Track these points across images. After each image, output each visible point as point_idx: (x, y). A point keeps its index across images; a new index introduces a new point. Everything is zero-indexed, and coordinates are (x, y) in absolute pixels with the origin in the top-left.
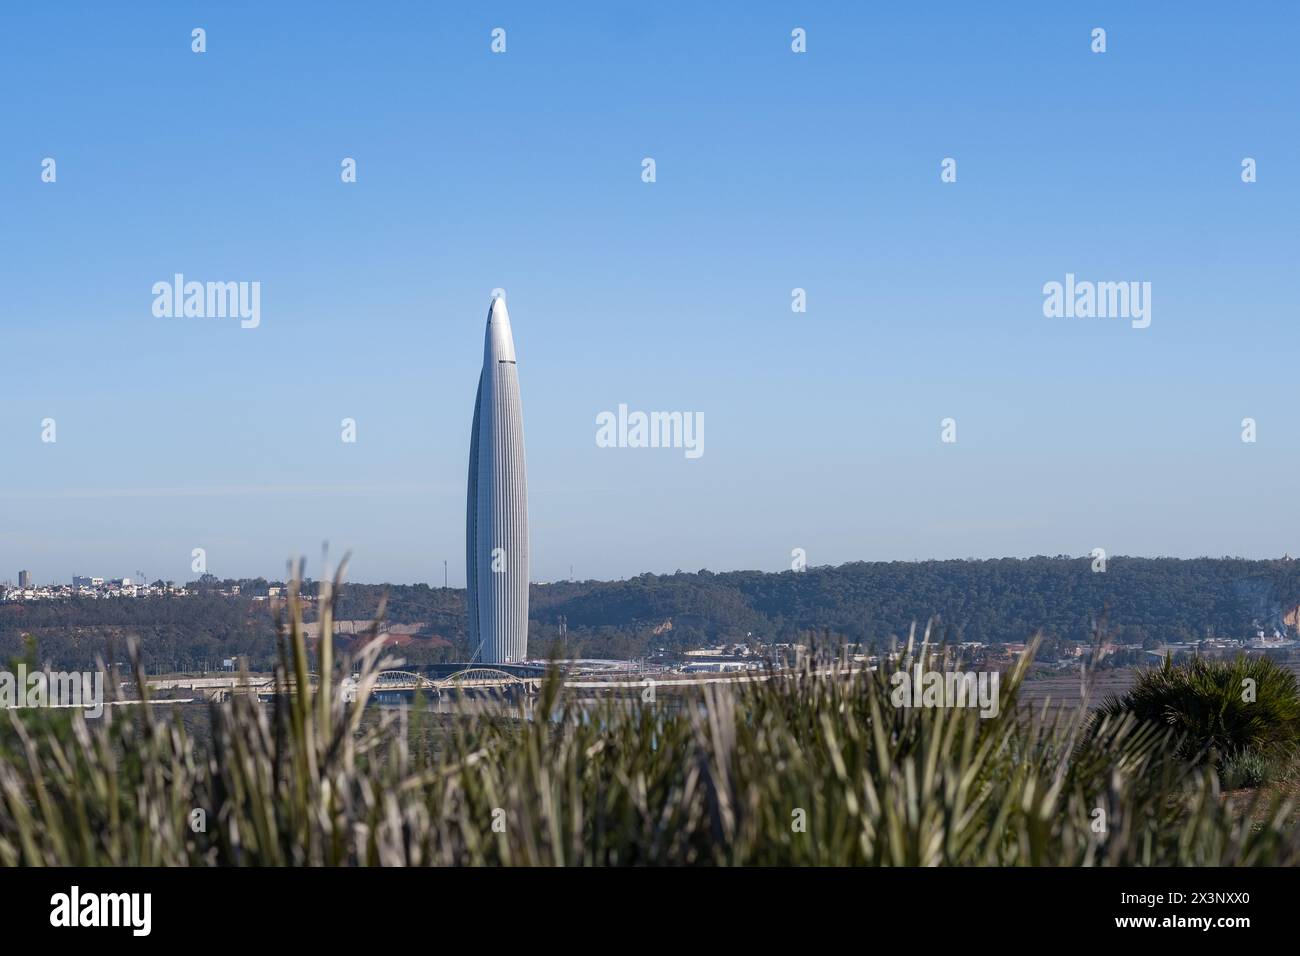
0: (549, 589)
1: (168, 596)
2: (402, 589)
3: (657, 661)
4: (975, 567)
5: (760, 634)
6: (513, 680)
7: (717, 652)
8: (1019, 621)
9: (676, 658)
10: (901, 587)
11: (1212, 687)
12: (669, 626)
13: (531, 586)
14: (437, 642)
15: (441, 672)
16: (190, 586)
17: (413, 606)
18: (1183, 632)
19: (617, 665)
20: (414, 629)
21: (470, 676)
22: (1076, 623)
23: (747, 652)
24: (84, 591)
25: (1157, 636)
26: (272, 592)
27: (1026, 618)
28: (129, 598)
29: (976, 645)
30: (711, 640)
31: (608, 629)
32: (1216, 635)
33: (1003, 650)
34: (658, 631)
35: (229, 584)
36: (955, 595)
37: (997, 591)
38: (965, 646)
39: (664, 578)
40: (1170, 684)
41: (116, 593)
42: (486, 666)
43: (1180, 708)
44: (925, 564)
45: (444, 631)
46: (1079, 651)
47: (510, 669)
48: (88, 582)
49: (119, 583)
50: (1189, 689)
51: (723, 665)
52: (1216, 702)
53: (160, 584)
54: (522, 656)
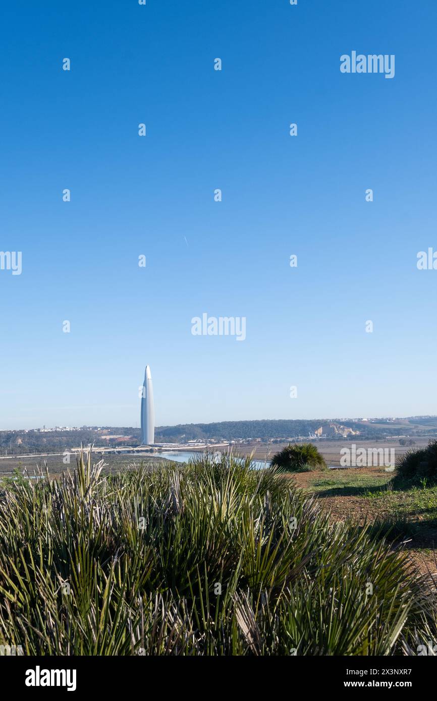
0: (158, 428)
1: (76, 430)
2: (127, 428)
3: (182, 443)
4: (250, 422)
5: (204, 437)
6: (151, 448)
7: (195, 441)
8: (259, 434)
9: (186, 443)
10: (234, 426)
11: (299, 450)
12: (184, 436)
13: (156, 428)
14: (135, 440)
15: (136, 446)
16: (81, 428)
17: (129, 432)
18: (294, 435)
19: (173, 444)
20: (130, 437)
21: (142, 447)
22: (272, 433)
23: (201, 441)
24: (58, 430)
25: (288, 436)
26: (99, 429)
27: (261, 433)
28: (68, 431)
29: (250, 439)
30: (194, 438)
31: (171, 436)
32: (301, 436)
33: (256, 440)
34: (182, 437)
35: (89, 428)
36: (246, 428)
37: (255, 427)
38: (248, 439)
39: (183, 425)
40: (290, 449)
41: (65, 430)
42: (145, 445)
43: (292, 454)
44: (239, 422)
45: (136, 437)
46: (272, 440)
47: (150, 445)
48: (59, 428)
49: (65, 428)
50: (294, 450)
51: (196, 444)
52: (300, 453)
53: (74, 428)
54: (152, 442)
